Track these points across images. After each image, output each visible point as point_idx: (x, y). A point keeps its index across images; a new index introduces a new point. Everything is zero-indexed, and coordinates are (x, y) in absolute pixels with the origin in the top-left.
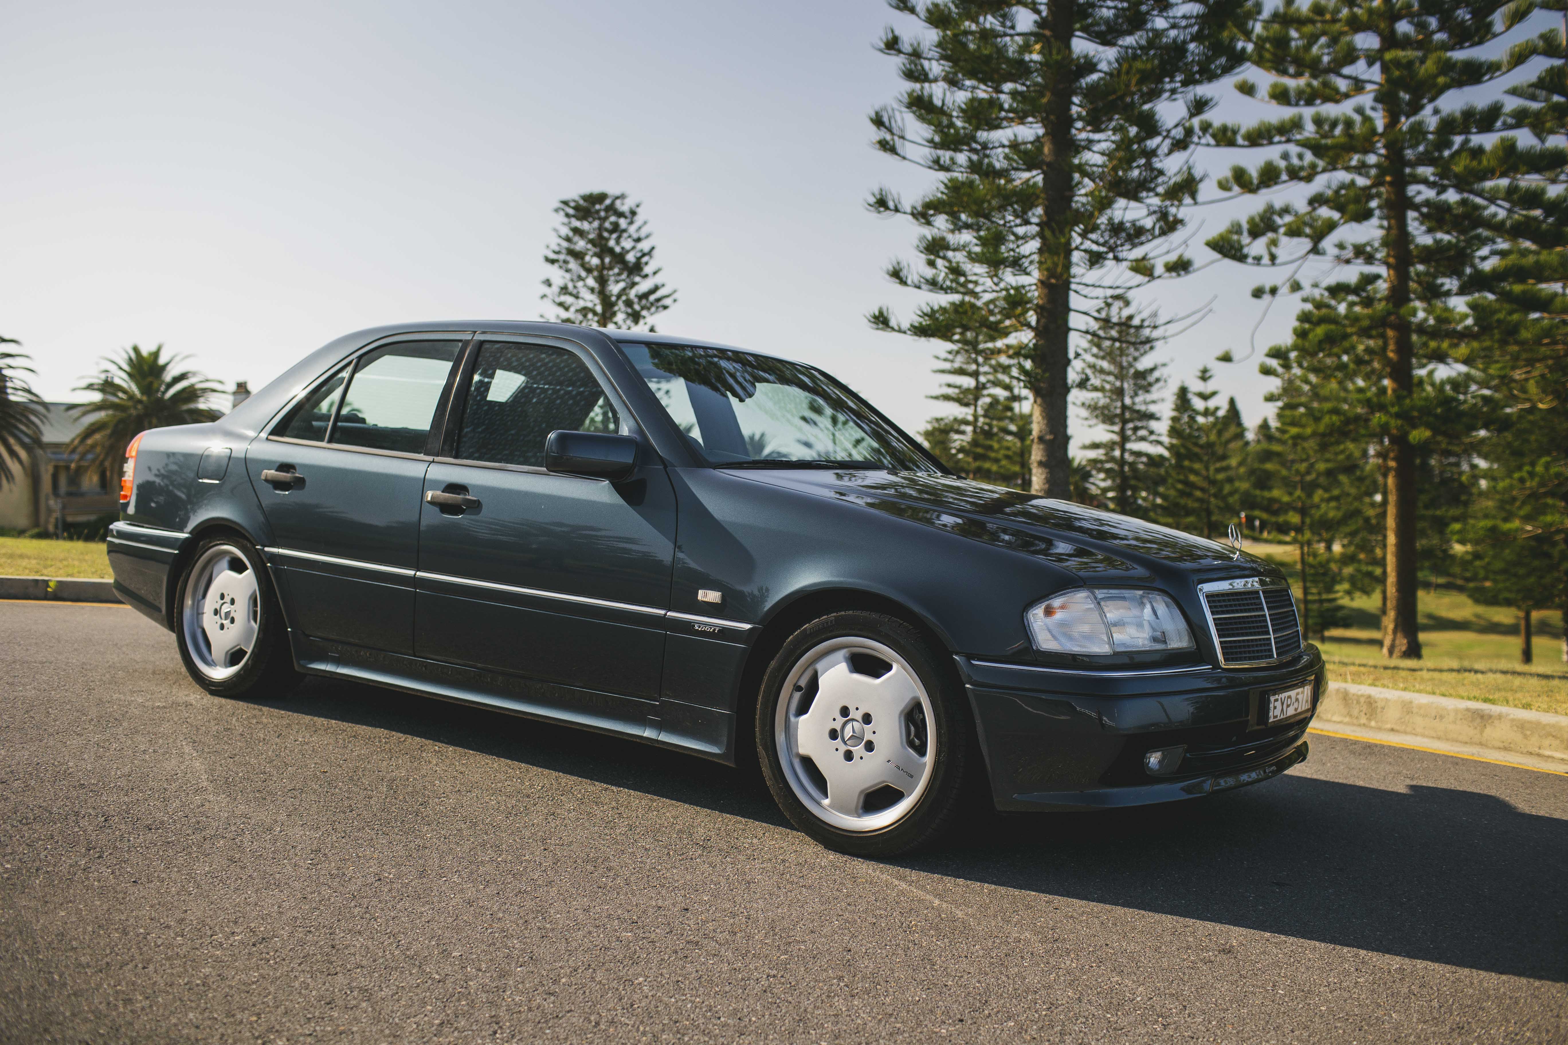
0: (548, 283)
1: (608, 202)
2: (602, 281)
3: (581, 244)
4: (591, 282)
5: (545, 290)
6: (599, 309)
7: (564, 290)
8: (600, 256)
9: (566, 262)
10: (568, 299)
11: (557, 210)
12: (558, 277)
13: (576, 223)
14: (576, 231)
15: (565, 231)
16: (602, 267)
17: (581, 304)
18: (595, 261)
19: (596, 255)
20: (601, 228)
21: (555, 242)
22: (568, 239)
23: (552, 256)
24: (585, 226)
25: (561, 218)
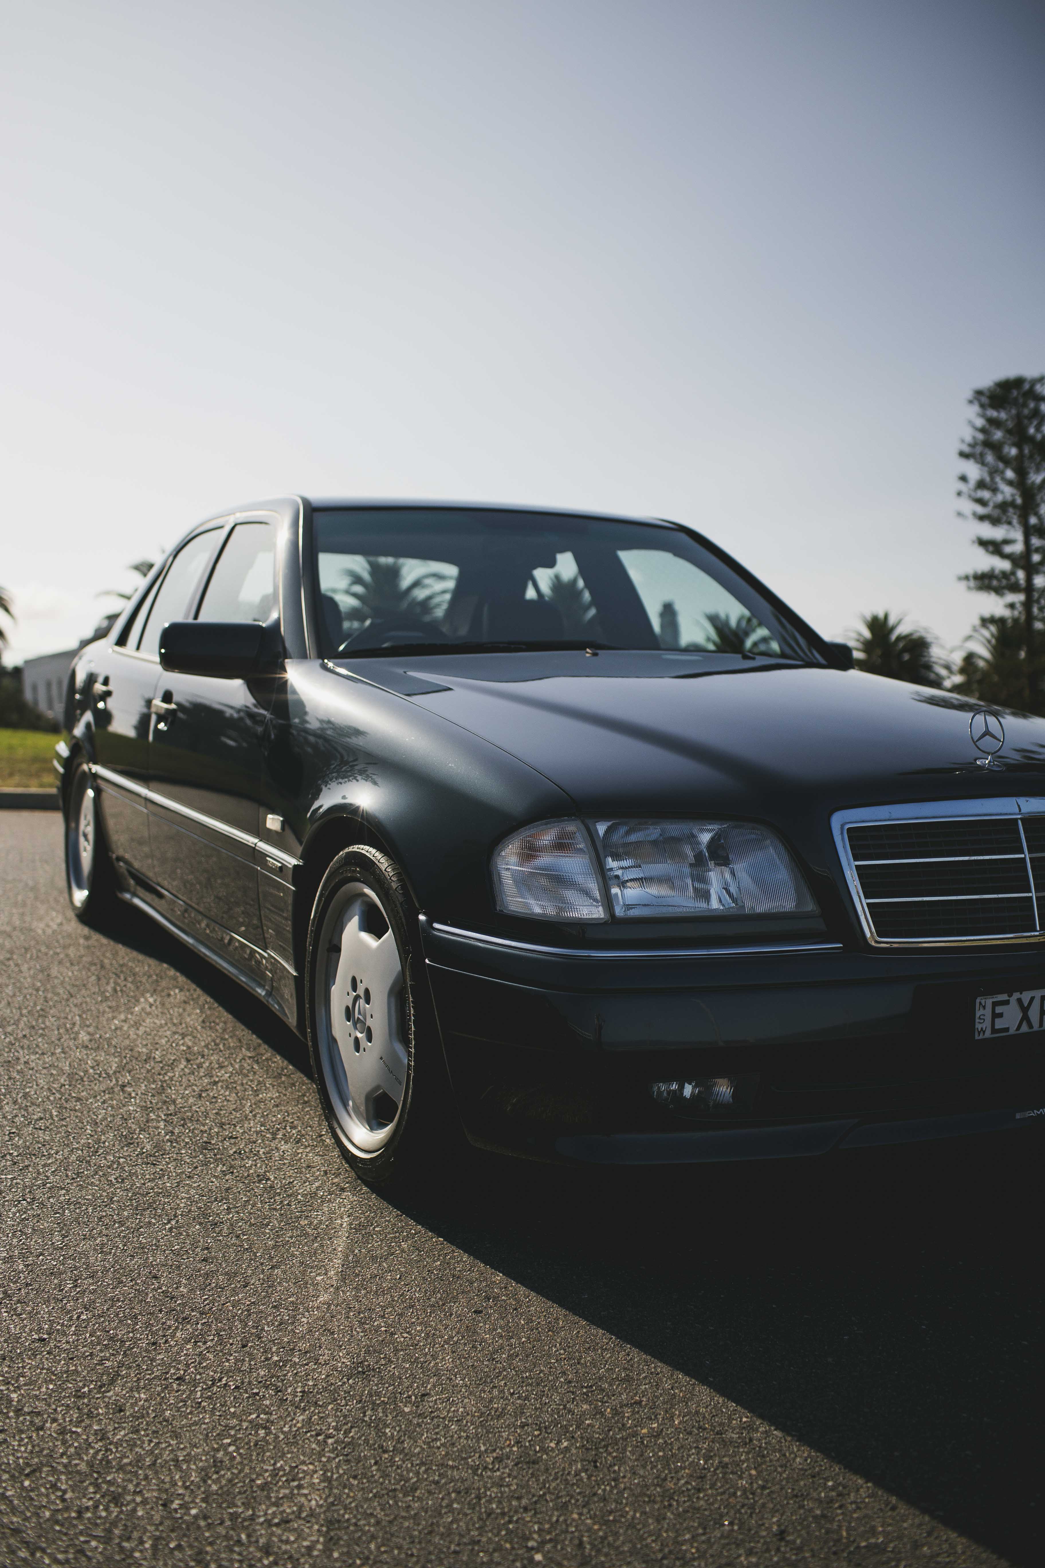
0: (963, 479)
1: (1027, 386)
2: (1022, 473)
3: (998, 435)
4: (1010, 474)
5: (962, 486)
6: (1019, 501)
7: (981, 485)
8: (1019, 445)
9: (982, 455)
10: (986, 494)
11: (971, 402)
12: (974, 471)
13: (992, 413)
14: (992, 422)
15: (980, 422)
16: (1020, 456)
17: (999, 498)
18: (1014, 451)
19: (1015, 445)
20: (1019, 416)
21: (968, 434)
22: (983, 430)
23: (966, 449)
24: (1003, 415)
25: (976, 408)
